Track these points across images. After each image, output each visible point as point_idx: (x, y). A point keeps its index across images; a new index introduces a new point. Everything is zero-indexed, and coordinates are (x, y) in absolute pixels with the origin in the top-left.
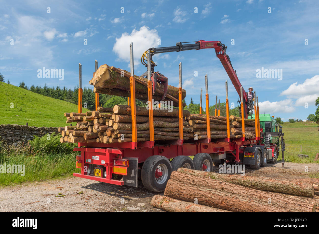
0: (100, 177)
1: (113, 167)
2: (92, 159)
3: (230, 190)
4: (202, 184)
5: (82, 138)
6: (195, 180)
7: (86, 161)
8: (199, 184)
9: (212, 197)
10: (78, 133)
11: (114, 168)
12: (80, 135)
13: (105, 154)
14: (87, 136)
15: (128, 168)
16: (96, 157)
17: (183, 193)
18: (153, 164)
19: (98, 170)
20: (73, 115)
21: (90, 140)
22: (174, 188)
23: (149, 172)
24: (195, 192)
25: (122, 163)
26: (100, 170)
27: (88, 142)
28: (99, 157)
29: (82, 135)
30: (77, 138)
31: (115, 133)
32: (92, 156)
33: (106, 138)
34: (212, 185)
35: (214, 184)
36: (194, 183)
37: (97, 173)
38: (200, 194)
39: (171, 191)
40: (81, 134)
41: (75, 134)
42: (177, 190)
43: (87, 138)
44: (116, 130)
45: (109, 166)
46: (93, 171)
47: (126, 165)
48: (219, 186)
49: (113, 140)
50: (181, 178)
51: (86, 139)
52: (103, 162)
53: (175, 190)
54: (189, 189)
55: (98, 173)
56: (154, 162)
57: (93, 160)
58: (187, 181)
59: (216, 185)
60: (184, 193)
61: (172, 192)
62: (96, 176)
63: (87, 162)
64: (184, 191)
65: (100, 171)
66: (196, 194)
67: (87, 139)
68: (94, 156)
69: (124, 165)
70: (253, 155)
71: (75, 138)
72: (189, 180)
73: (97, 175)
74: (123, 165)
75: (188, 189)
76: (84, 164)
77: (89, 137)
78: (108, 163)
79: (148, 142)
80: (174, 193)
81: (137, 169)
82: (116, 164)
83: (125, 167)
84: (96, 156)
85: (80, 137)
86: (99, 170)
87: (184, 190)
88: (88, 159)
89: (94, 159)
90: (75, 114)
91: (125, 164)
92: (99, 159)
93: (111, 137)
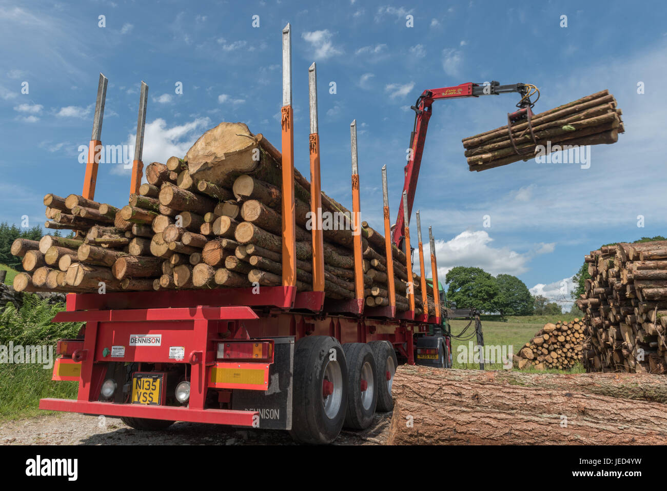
0: (155, 404)
1: (215, 365)
2: (131, 344)
3: (607, 412)
4: (507, 403)
5: (107, 272)
6: (481, 392)
7: (105, 352)
8: (498, 404)
9: (579, 437)
10: (99, 253)
11: (218, 368)
12: (102, 263)
13: (188, 325)
14: (128, 267)
15: (271, 365)
16: (148, 336)
17: (468, 436)
18: (321, 359)
19: (151, 380)
20: (79, 202)
21: (134, 282)
22: (430, 421)
23: (311, 380)
24: (513, 426)
25: (250, 351)
26: (159, 380)
27: (127, 285)
28: (160, 336)
29: (109, 263)
30: (91, 269)
31: (239, 254)
32: (132, 336)
33: (206, 270)
34: (544, 404)
35: (549, 400)
36: (479, 402)
37: (145, 391)
38: (530, 431)
39: (420, 431)
40: (106, 260)
41: (89, 256)
42: (443, 428)
43: (126, 272)
44: (245, 245)
45: (203, 362)
46: (127, 385)
47: (266, 357)
48: (570, 405)
49: (229, 277)
50: (430, 392)
51: (120, 275)
52: (178, 354)
53: (435, 428)
54: (487, 420)
55: (148, 392)
56: (322, 353)
57: (135, 347)
58: (453, 397)
59: (554, 401)
60: (471, 434)
61: (422, 435)
62: (138, 402)
63: (109, 355)
64: (472, 429)
65: (157, 383)
66: (517, 433)
67: (127, 276)
68: (137, 336)
69: (260, 357)
70: (435, 354)
71: (86, 269)
72: (459, 394)
73: (142, 398)
74: (254, 357)
75: (483, 419)
76: (94, 364)
77: (135, 271)
78: (201, 353)
79: (306, 293)
80: (432, 437)
81: (292, 371)
82: (227, 357)
83: (261, 364)
84: (147, 333)
85: (100, 270)
86: (155, 380)
87: (468, 423)
88: (113, 347)
89: (138, 344)
90: (84, 201)
91: (264, 354)
92: (159, 344)
93: (221, 265)
